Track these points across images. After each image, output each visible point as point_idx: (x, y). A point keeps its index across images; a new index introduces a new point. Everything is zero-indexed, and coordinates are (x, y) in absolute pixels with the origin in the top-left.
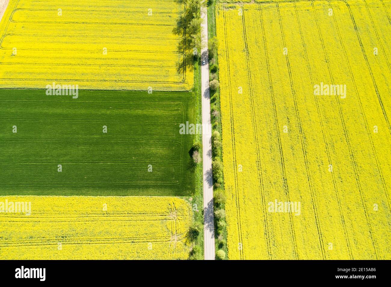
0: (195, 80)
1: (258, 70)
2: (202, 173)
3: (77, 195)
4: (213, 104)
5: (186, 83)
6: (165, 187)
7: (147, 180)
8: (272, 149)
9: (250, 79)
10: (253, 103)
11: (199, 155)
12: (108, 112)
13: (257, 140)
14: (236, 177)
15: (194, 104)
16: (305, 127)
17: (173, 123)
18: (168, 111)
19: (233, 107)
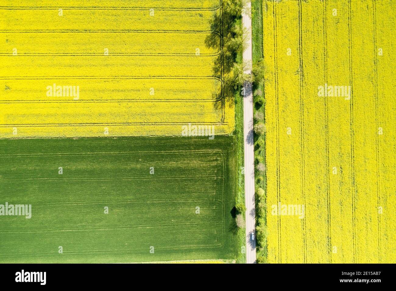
0: (237, 118)
2: (244, 235)
4: (257, 152)
5: (226, 123)
6: (208, 250)
8: (319, 205)
10: (303, 149)
13: (304, 195)
14: (280, 238)
15: (235, 152)
18: (206, 162)
19: (280, 155)
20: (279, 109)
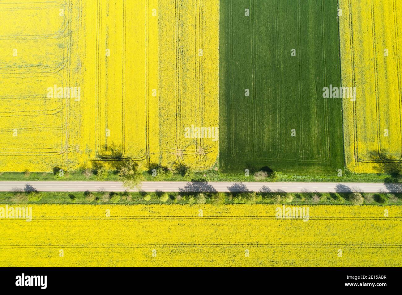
0: (362, 175)
2: (243, 180)
3: (220, 58)
4: (329, 196)
5: (357, 164)
6: (229, 143)
7: (236, 124)
9: (369, 246)
10: (333, 246)
11: (263, 178)
12: (312, 76)
13: (284, 246)
14: (240, 218)
15: (327, 173)
17: (302, 149)
18: (317, 143)
19: (327, 221)
20: (374, 221)
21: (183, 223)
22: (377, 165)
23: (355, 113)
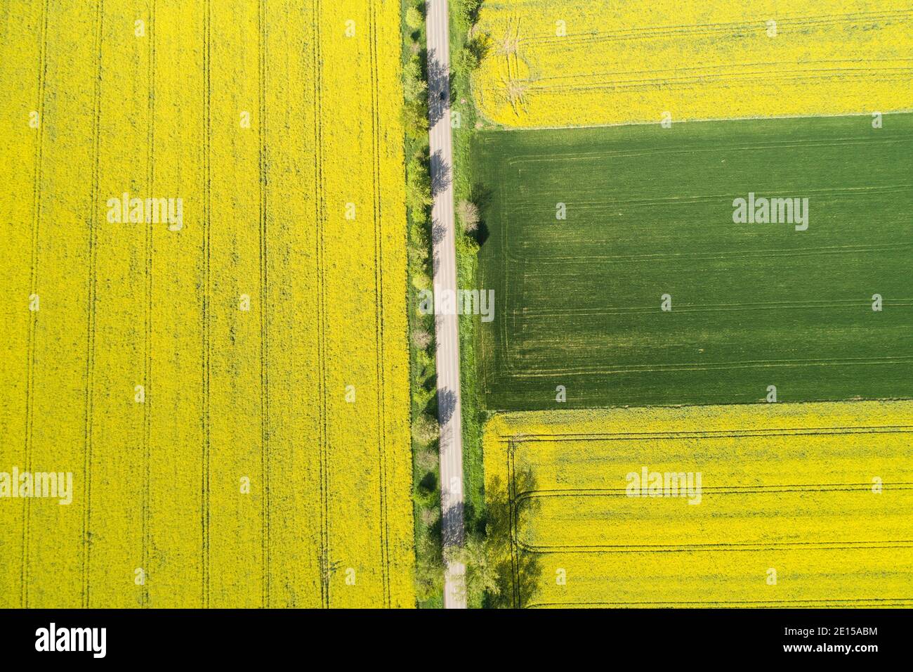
0: (479, 452)
1: (298, 496)
2: (456, 185)
4: (429, 374)
5: (503, 440)
6: (538, 150)
8: (286, 253)
9: (323, 462)
10: (322, 383)
11: (464, 226)
12: (705, 336)
13: (320, 275)
14: (376, 180)
15: (481, 372)
16: (193, 314)
17: (531, 314)
18: (547, 349)
19: (375, 368)
20: (378, 476)
21: (363, 63)
22: (503, 487)
23: (622, 437)
